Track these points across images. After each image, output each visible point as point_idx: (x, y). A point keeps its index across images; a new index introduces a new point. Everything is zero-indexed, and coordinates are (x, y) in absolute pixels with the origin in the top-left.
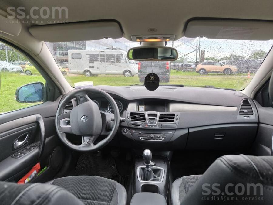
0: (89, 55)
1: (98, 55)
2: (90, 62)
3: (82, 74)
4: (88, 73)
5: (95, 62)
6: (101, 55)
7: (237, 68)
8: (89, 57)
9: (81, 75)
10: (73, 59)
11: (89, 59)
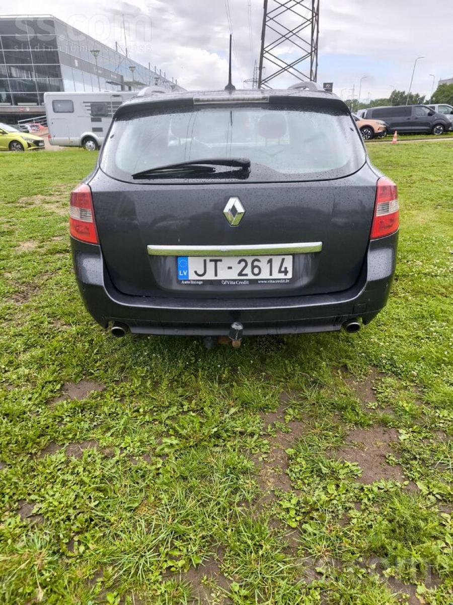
0: (89, 104)
1: (109, 103)
2: (92, 118)
3: (77, 146)
4: (91, 143)
5: (103, 119)
6: (114, 103)
7: (384, 125)
8: (90, 108)
9: (77, 148)
10: (57, 112)
11: (90, 112)
